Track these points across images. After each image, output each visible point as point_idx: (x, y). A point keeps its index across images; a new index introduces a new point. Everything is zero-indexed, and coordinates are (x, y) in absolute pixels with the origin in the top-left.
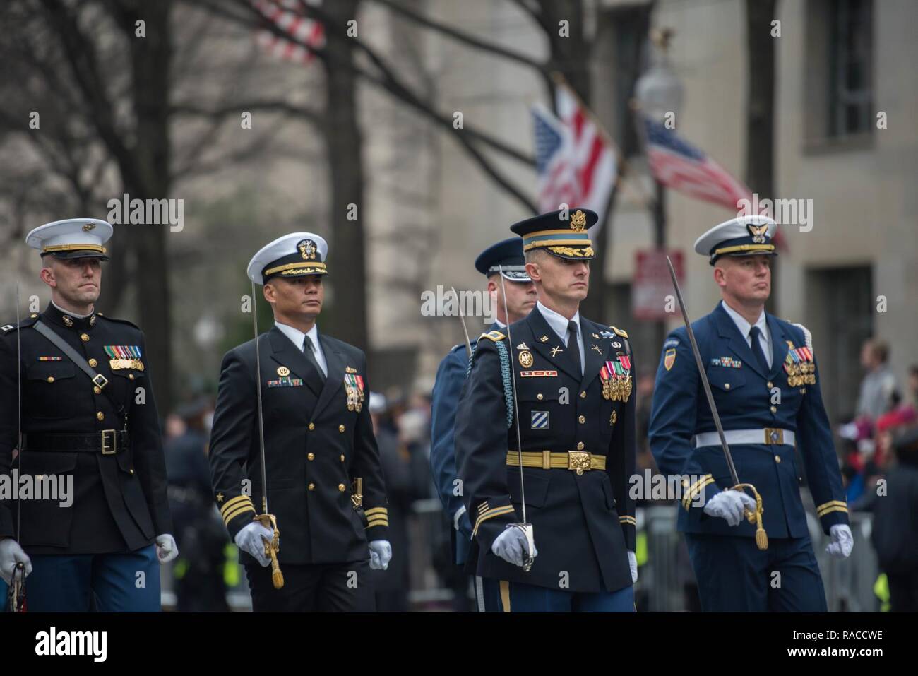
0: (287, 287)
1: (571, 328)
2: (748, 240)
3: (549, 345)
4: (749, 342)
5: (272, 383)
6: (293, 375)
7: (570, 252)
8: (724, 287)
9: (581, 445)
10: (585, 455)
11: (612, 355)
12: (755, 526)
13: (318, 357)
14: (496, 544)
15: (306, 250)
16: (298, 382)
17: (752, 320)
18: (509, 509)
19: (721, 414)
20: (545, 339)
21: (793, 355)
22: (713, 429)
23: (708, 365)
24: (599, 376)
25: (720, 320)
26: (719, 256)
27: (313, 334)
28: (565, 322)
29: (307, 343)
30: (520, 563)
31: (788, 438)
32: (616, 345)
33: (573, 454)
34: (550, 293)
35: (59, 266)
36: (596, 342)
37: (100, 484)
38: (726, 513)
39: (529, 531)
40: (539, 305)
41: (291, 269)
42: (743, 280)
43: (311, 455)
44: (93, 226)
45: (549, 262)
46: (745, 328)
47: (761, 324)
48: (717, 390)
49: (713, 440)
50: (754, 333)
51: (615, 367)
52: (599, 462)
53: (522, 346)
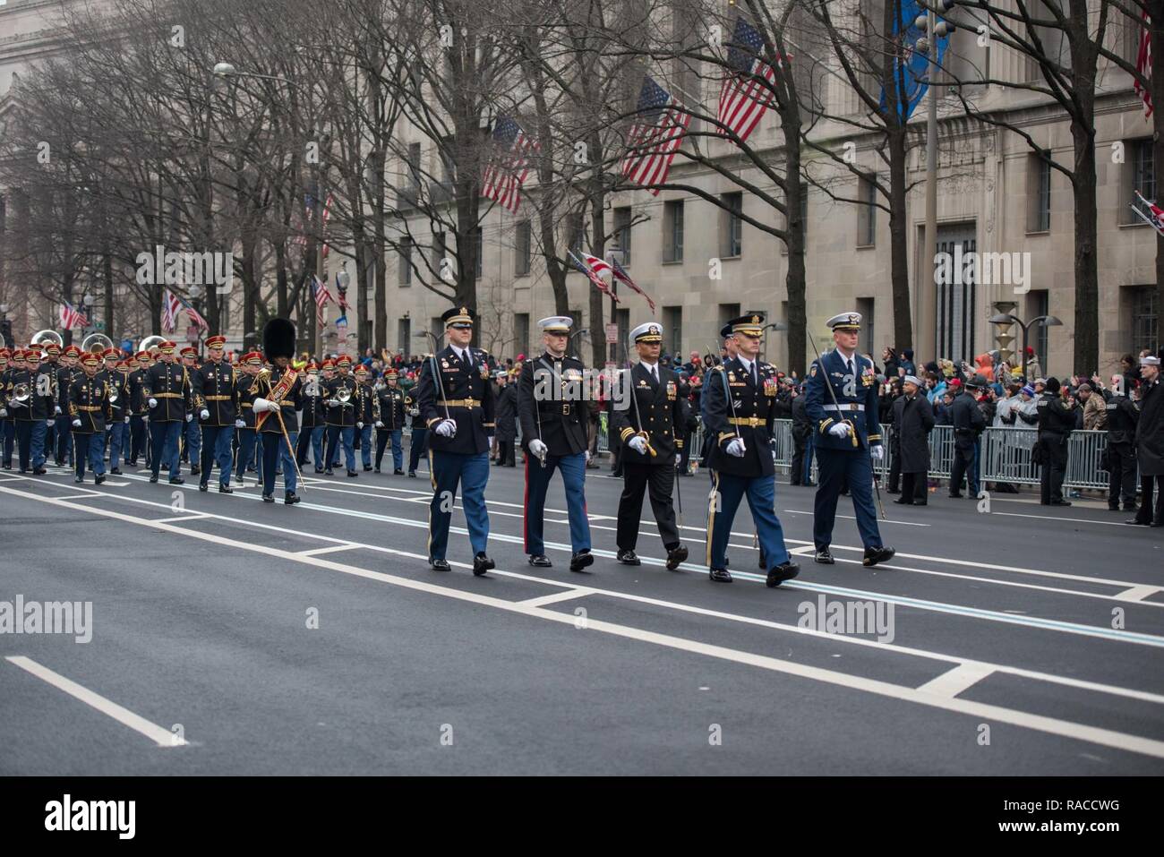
0: (645, 346)
1: (752, 365)
2: (849, 323)
3: (742, 372)
4: (847, 366)
5: (638, 387)
6: (647, 385)
7: (752, 333)
8: (838, 343)
9: (755, 415)
10: (756, 419)
11: (769, 376)
12: (852, 437)
13: (657, 376)
14: (728, 448)
15: (653, 330)
16: (649, 388)
17: (849, 356)
18: (733, 434)
19: (836, 397)
20: (740, 370)
21: (865, 372)
22: (833, 403)
23: (829, 376)
24: (763, 386)
25: (835, 356)
26: (836, 329)
27: (656, 366)
28: (749, 363)
29: (653, 370)
30: (739, 455)
31: (861, 408)
32: (771, 372)
33: (751, 419)
34: (743, 350)
35: (550, 336)
36: (762, 371)
37: (562, 427)
38: (839, 432)
39: (741, 440)
40: (739, 355)
41: (646, 338)
42: (846, 340)
43: (652, 419)
44: (564, 320)
45: (743, 337)
46: (845, 360)
47: (853, 359)
48: (833, 387)
49: (833, 408)
50: (850, 362)
51: (769, 381)
52: (763, 422)
53: (731, 373)
